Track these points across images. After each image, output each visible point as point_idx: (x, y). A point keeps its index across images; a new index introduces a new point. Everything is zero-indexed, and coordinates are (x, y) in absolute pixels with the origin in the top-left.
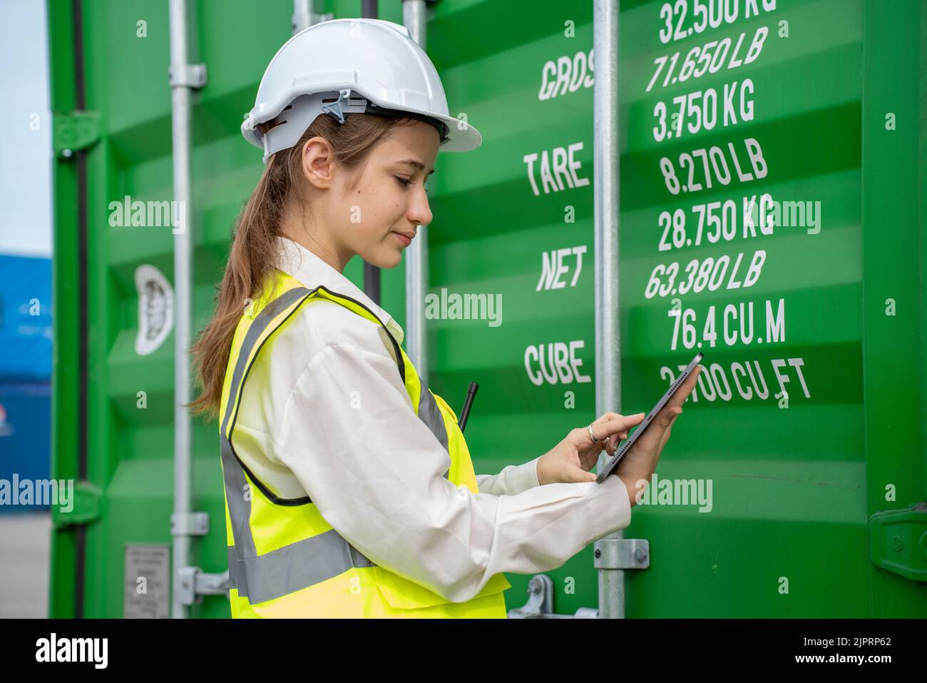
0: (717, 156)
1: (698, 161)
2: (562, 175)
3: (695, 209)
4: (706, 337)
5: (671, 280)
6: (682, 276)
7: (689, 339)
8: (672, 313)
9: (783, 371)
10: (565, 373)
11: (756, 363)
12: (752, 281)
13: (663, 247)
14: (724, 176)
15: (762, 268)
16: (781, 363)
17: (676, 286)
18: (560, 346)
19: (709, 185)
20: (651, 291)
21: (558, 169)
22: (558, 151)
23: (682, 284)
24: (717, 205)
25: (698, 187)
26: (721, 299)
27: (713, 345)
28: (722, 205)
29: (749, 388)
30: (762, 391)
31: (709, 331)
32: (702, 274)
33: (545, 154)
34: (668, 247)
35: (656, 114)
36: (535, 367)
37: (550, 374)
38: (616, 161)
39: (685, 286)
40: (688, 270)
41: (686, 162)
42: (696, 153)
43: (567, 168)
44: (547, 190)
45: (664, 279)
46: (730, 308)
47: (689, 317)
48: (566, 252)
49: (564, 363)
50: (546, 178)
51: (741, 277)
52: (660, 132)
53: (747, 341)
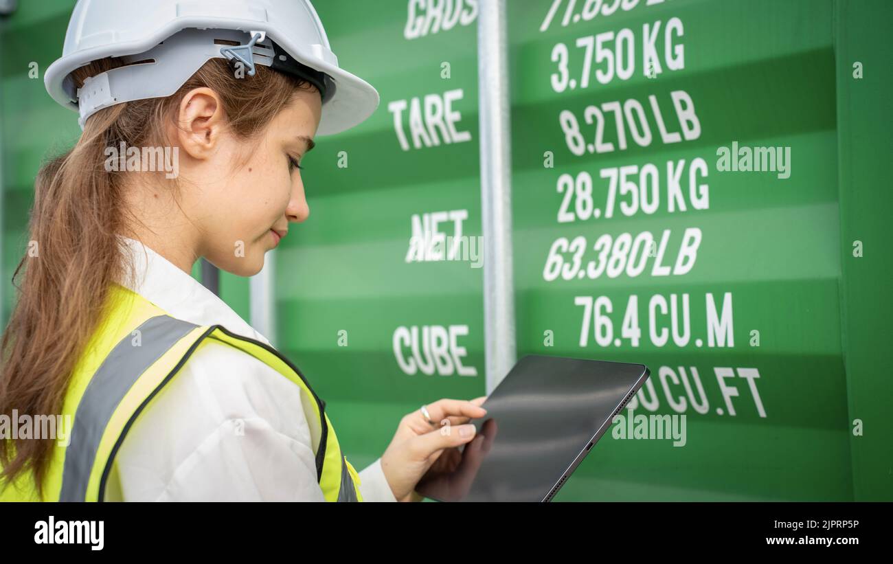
0: (634, 111)
1: (609, 116)
2: (437, 128)
3: (604, 173)
4: (626, 333)
5: (577, 259)
6: (591, 255)
7: (604, 334)
8: (579, 301)
9: (729, 382)
10: (444, 362)
11: (694, 370)
12: (685, 267)
13: (564, 216)
14: (642, 134)
15: (698, 251)
16: (729, 372)
17: (584, 266)
18: (438, 331)
19: (623, 145)
20: (552, 270)
21: (432, 120)
22: (431, 99)
23: (592, 265)
24: (633, 169)
25: (609, 147)
26: (645, 288)
27: (635, 343)
28: (640, 170)
29: (682, 399)
30: (700, 402)
31: (630, 326)
32: (617, 254)
33: (415, 103)
34: (570, 217)
35: (554, 58)
36: (407, 353)
37: (425, 361)
38: (507, 115)
39: (596, 267)
40: (597, 247)
41: (594, 117)
42: (607, 107)
43: (443, 119)
44: (418, 144)
45: (568, 257)
46: (658, 300)
47: (603, 308)
48: (442, 216)
49: (442, 351)
50: (417, 130)
51: (669, 260)
52: (560, 79)
53: (682, 342)
